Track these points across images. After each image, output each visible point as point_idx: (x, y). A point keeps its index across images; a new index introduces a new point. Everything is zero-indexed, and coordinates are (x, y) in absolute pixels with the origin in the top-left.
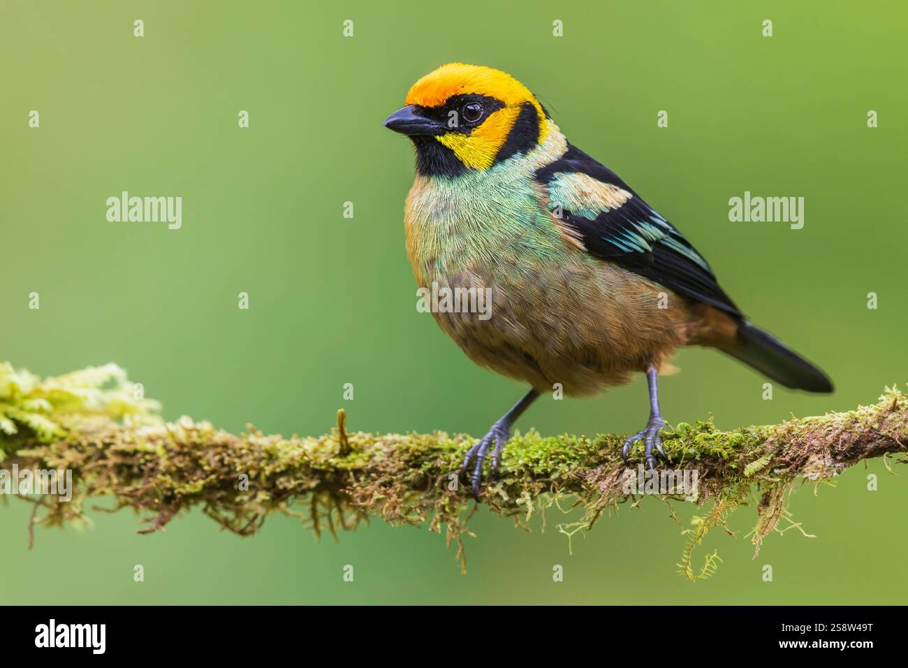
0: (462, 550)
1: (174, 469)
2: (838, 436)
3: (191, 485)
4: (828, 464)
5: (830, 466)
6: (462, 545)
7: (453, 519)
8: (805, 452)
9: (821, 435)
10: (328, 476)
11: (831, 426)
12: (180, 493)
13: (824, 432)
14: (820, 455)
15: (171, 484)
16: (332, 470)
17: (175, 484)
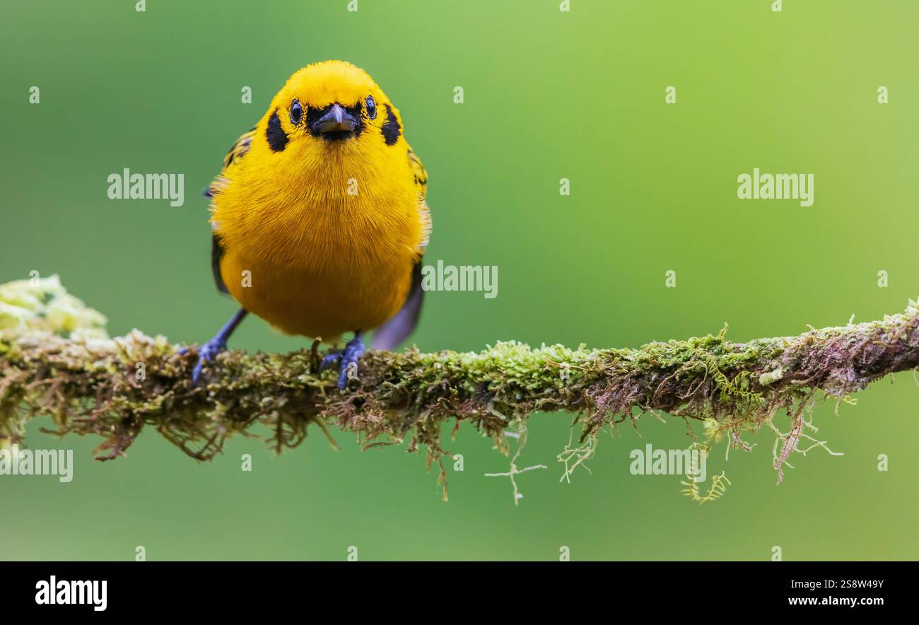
0: (443, 474)
1: (128, 389)
2: (862, 348)
3: (150, 403)
4: (851, 379)
5: (853, 381)
6: (443, 469)
7: (432, 440)
8: (826, 365)
9: (844, 347)
10: (297, 394)
11: (855, 337)
12: (138, 412)
13: (846, 344)
14: (842, 369)
15: (128, 405)
16: (303, 387)
17: (133, 405)
